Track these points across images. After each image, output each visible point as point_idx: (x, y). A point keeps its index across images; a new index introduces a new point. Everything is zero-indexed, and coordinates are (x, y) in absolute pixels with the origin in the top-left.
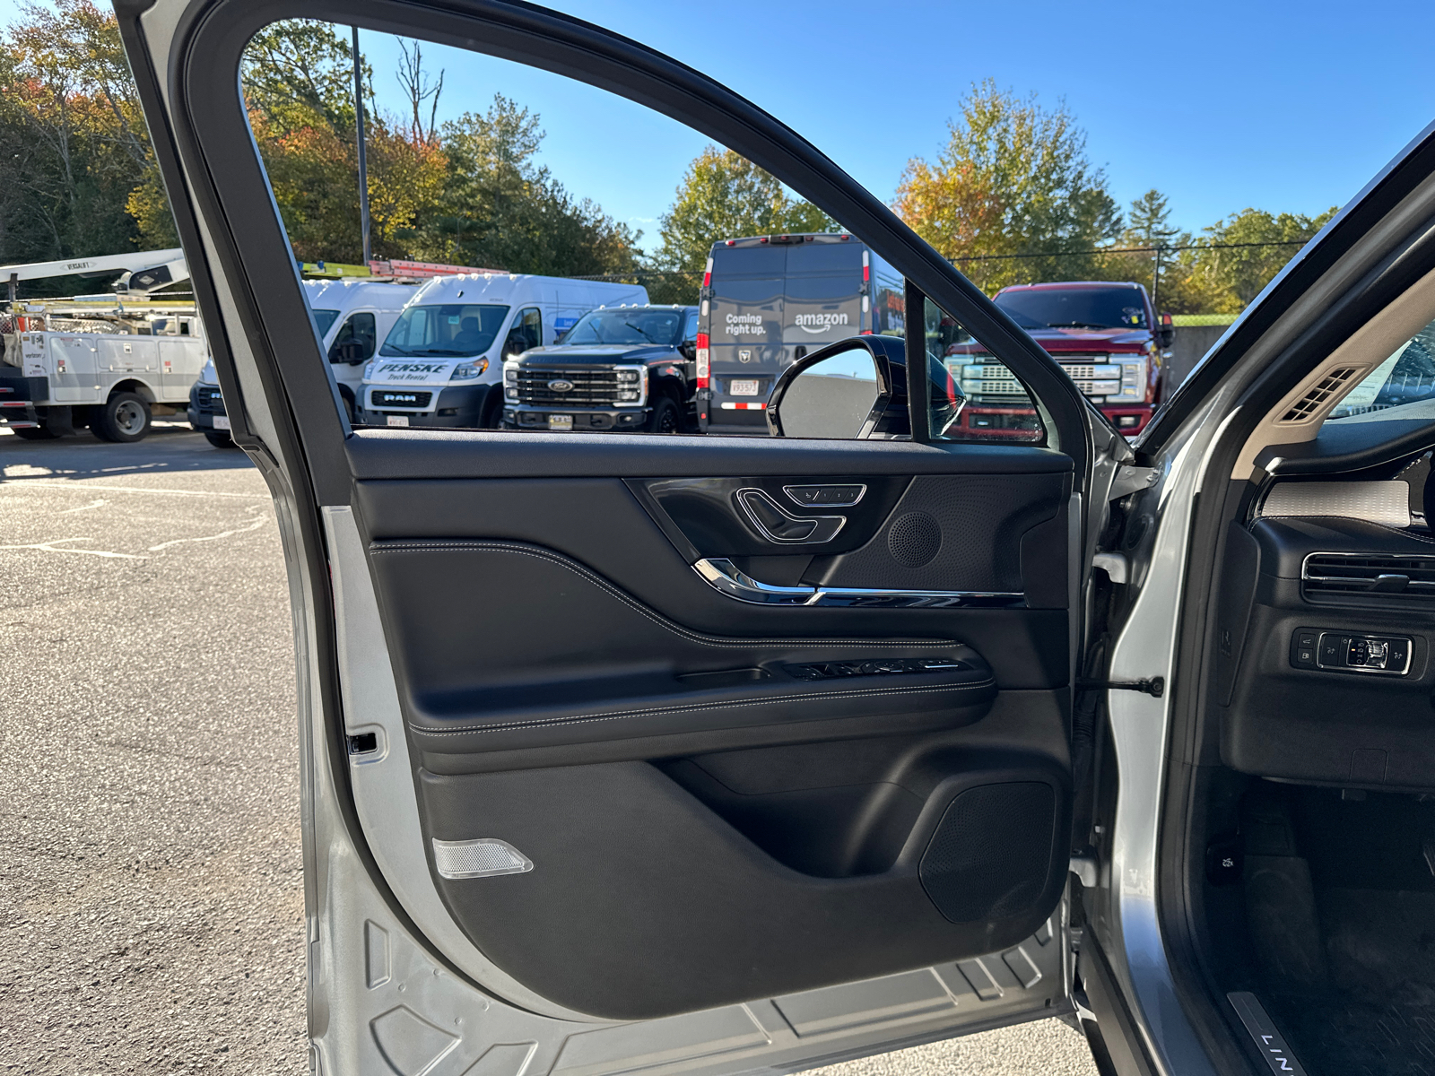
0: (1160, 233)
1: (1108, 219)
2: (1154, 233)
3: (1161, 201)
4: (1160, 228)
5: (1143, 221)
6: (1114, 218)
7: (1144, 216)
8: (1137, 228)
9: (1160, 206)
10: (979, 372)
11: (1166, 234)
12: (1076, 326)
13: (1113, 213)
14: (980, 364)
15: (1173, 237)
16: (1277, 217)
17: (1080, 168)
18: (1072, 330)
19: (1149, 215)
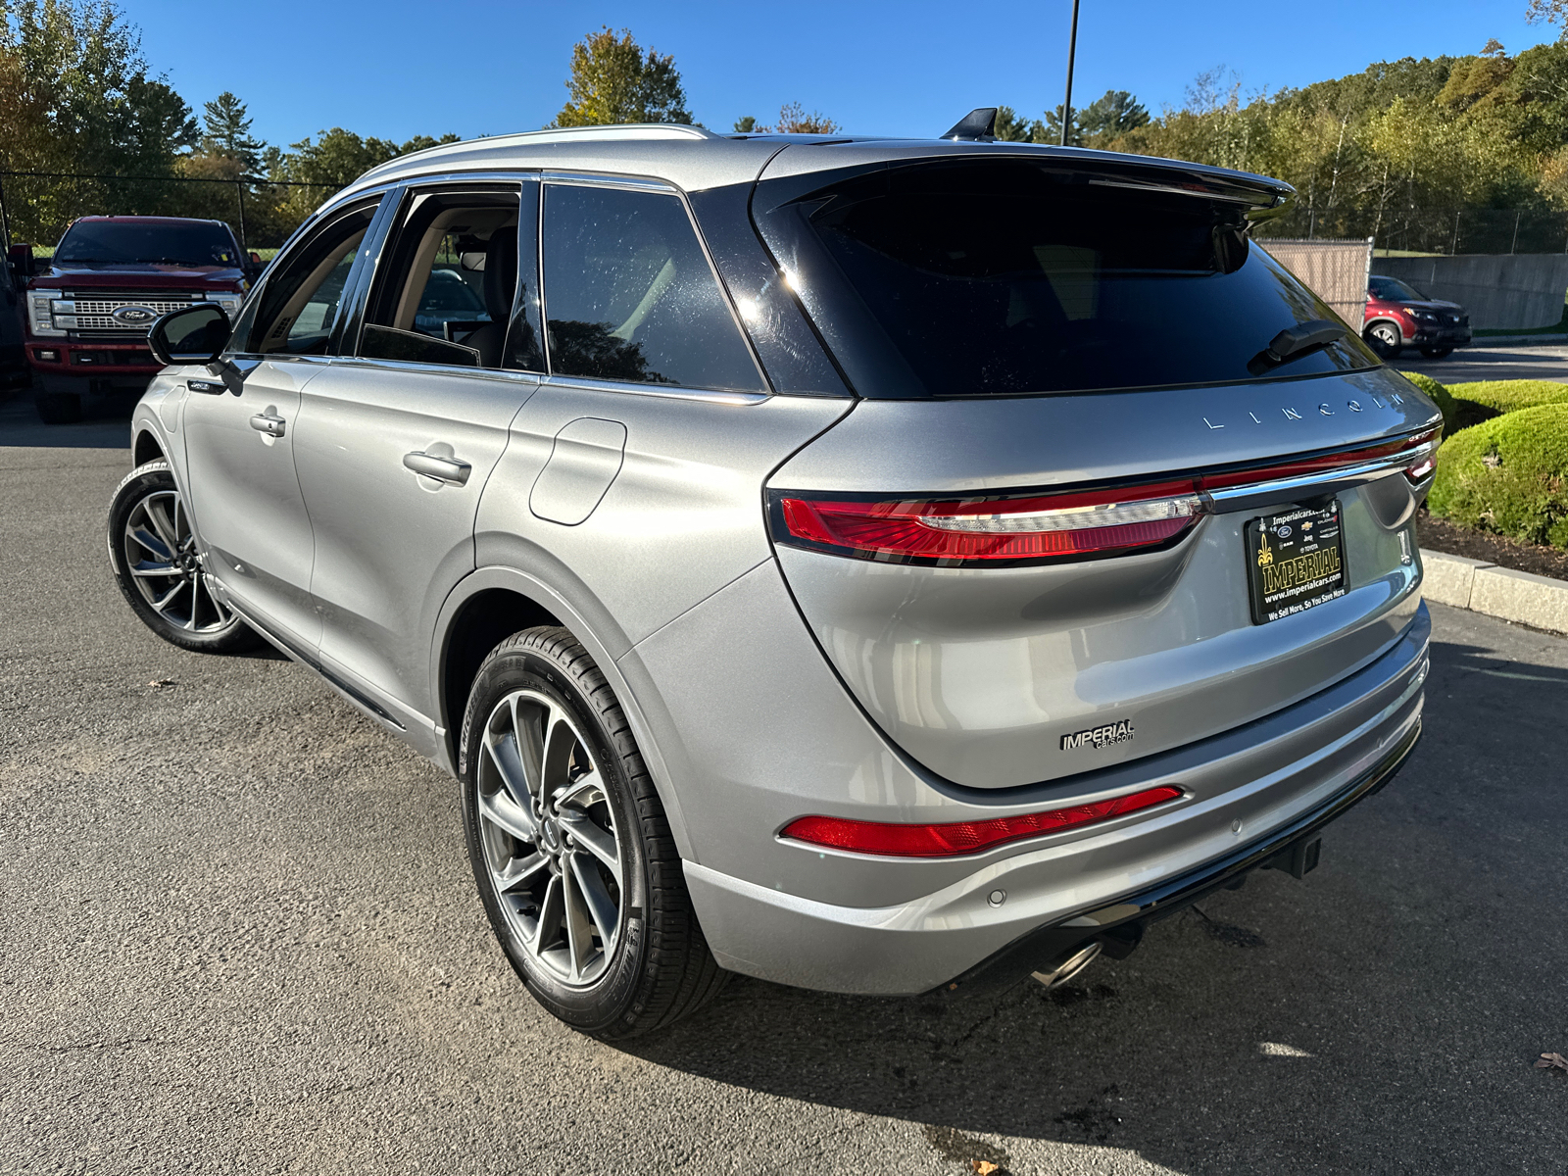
0: (243, 144)
1: (180, 121)
2: (236, 144)
3: (239, 107)
4: (244, 138)
5: (223, 129)
6: (187, 120)
7: (222, 122)
8: (215, 137)
9: (241, 113)
10: (71, 307)
11: (250, 147)
12: (166, 262)
13: (184, 115)
14: (70, 298)
15: (260, 151)
16: (365, 141)
17: (138, 68)
18: (163, 266)
19: (227, 122)
